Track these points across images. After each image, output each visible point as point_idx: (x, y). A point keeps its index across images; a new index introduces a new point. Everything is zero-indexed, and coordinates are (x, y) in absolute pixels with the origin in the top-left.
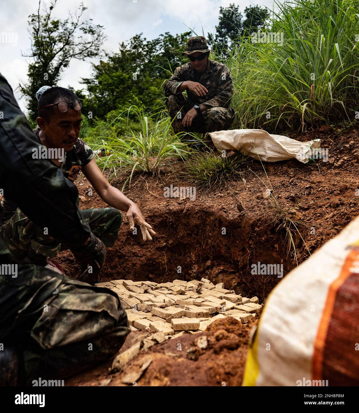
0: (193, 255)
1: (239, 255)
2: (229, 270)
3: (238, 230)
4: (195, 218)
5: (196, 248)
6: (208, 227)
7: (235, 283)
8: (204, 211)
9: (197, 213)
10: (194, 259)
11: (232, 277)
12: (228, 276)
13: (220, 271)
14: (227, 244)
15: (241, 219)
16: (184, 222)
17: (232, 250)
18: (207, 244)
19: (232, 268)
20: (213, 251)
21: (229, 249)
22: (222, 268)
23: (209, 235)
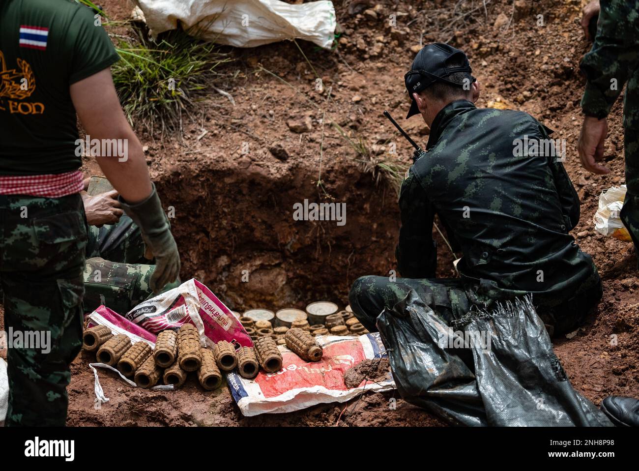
0: (194, 255)
1: (290, 233)
2: (273, 262)
3: (290, 192)
4: (194, 186)
5: (198, 240)
6: (219, 197)
7: (282, 281)
8: (210, 171)
9: (198, 176)
10: (195, 262)
11: (275, 273)
12: (268, 273)
13: (254, 268)
14: (266, 220)
15: (293, 175)
16: (171, 198)
17: (277, 228)
18: (221, 228)
19: (276, 258)
20: (235, 238)
21: (270, 227)
22: (258, 262)
23: (224, 212)
